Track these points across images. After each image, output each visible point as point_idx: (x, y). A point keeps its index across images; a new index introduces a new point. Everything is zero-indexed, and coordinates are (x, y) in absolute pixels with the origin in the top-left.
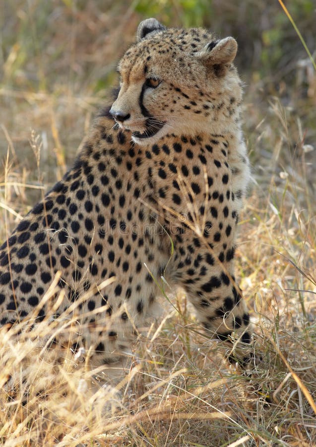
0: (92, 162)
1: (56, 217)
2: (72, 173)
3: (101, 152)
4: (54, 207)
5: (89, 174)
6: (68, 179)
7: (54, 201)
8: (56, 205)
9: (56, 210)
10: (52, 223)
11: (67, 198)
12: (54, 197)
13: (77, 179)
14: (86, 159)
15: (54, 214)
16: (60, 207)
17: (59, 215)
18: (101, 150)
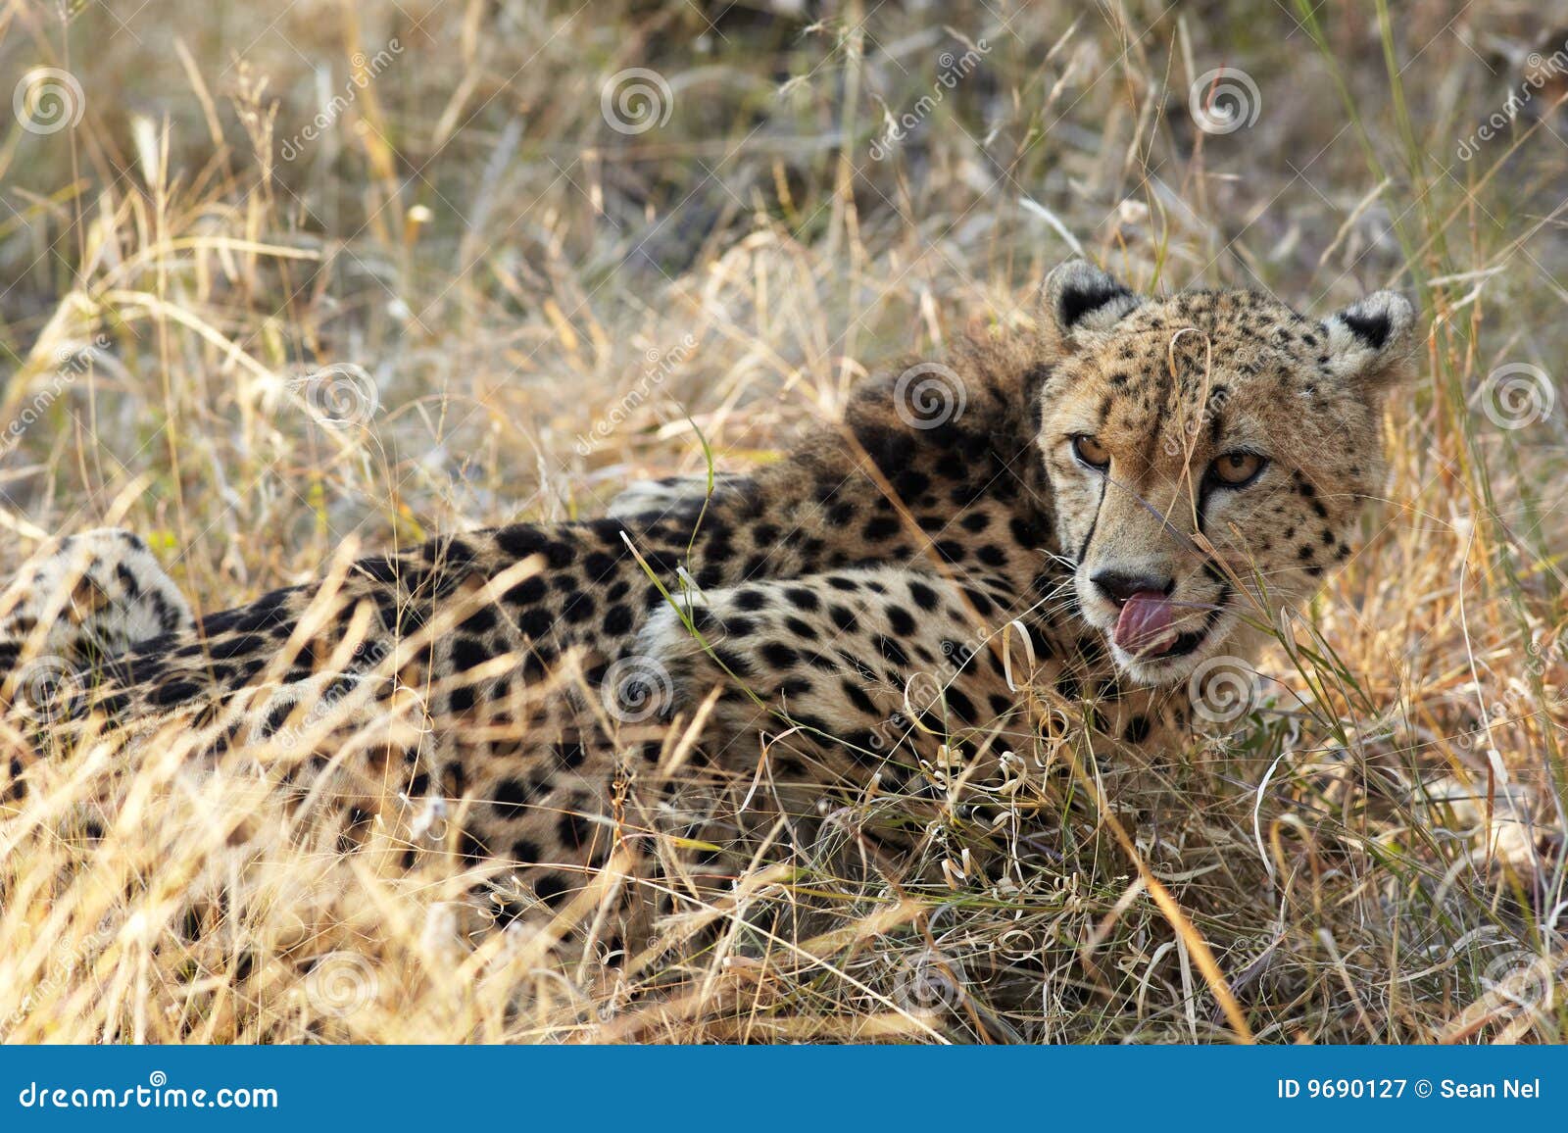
0: (744, 539)
1: (555, 601)
2: (671, 525)
3: (785, 532)
4: (566, 571)
5: (718, 564)
6: (654, 533)
7: (580, 556)
8: (577, 570)
9: (567, 584)
10: (533, 606)
11: (619, 578)
12: (585, 546)
13: (674, 549)
14: (733, 523)
15: (556, 586)
16: (586, 587)
17: (569, 602)
18: (787, 527)
